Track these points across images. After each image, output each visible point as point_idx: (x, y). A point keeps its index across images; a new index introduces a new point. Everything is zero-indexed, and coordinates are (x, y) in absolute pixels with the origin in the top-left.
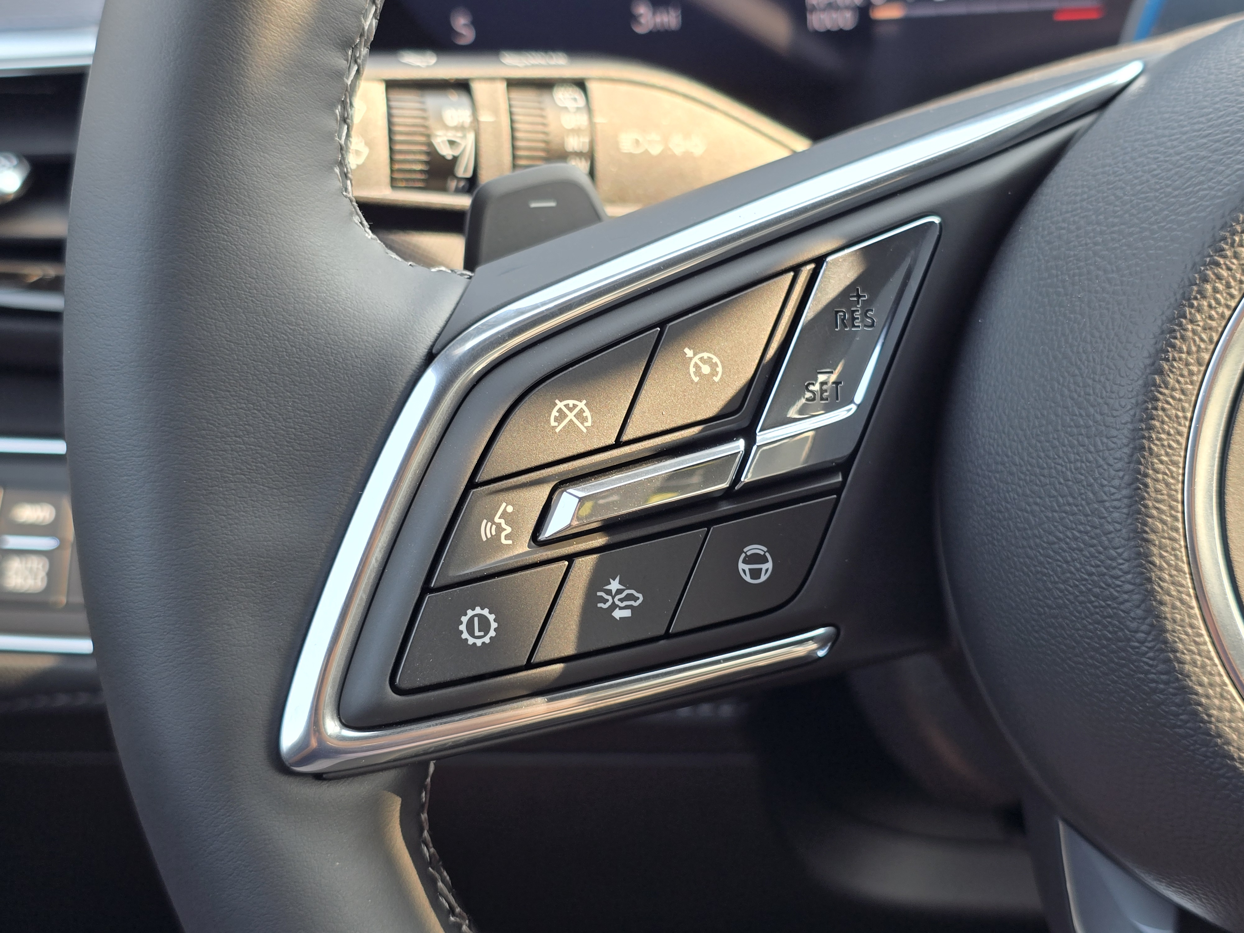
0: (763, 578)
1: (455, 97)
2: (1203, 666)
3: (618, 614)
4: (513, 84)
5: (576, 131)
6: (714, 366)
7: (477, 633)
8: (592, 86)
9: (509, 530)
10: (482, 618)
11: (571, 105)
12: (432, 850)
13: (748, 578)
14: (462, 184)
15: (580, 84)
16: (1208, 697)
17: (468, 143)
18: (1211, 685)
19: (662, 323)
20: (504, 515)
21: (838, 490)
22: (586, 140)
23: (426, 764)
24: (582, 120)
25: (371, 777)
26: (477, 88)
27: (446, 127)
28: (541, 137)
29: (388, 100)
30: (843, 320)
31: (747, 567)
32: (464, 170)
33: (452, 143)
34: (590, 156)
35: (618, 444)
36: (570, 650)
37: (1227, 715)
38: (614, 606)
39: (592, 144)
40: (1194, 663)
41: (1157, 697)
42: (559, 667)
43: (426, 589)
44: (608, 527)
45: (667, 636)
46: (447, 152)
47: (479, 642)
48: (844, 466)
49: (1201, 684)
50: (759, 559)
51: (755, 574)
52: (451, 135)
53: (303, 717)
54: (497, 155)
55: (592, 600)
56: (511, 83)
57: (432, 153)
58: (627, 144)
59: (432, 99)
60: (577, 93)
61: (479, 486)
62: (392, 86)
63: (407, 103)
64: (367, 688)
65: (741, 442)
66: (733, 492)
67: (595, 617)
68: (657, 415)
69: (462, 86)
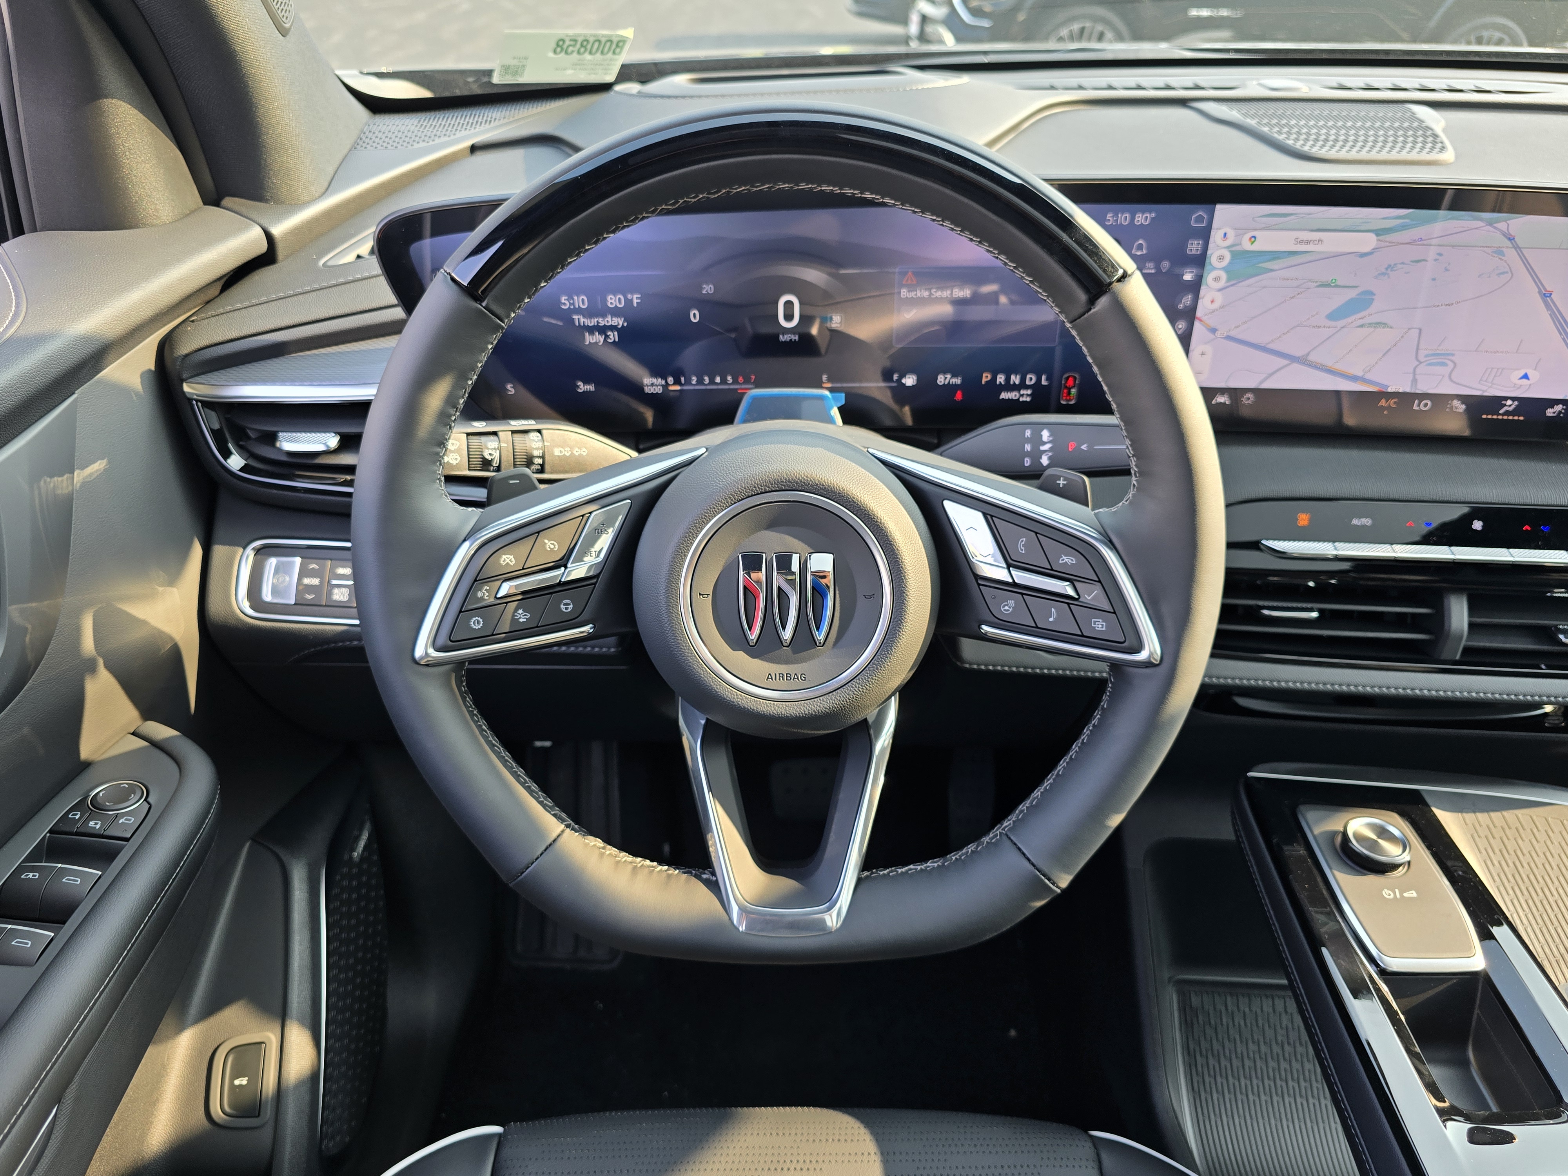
0: (569, 610)
1: (492, 438)
2: (684, 641)
3: (521, 620)
4: (514, 432)
5: (537, 449)
6: (554, 545)
7: (476, 625)
8: (544, 432)
9: (487, 594)
10: (478, 620)
11: (536, 439)
12: (466, 689)
13: (564, 610)
14: (495, 468)
15: (539, 431)
16: (685, 649)
17: (496, 455)
18: (686, 646)
19: (538, 532)
20: (486, 590)
21: (595, 584)
22: (541, 451)
23: (464, 662)
24: (540, 444)
25: (445, 666)
26: (500, 434)
27: (488, 449)
28: (525, 451)
29: (467, 440)
30: (598, 532)
31: (564, 607)
32: (495, 463)
33: (490, 454)
34: (543, 457)
35: (523, 569)
36: (507, 630)
37: (690, 655)
38: (520, 618)
39: (544, 453)
40: (681, 640)
41: (672, 649)
42: (504, 635)
43: (461, 612)
44: (523, 593)
45: (537, 627)
46: (489, 458)
47: (477, 628)
48: (597, 576)
49: (683, 646)
50: (569, 604)
51: (566, 609)
52: (490, 452)
53: (422, 648)
54: (508, 458)
55: (514, 616)
56: (513, 432)
57: (484, 458)
58: (557, 452)
59: (484, 439)
60: (538, 434)
61: (478, 580)
62: (468, 434)
63: (474, 440)
64: (442, 640)
65: (563, 569)
66: (560, 584)
67: (514, 621)
68: (536, 560)
69: (495, 433)
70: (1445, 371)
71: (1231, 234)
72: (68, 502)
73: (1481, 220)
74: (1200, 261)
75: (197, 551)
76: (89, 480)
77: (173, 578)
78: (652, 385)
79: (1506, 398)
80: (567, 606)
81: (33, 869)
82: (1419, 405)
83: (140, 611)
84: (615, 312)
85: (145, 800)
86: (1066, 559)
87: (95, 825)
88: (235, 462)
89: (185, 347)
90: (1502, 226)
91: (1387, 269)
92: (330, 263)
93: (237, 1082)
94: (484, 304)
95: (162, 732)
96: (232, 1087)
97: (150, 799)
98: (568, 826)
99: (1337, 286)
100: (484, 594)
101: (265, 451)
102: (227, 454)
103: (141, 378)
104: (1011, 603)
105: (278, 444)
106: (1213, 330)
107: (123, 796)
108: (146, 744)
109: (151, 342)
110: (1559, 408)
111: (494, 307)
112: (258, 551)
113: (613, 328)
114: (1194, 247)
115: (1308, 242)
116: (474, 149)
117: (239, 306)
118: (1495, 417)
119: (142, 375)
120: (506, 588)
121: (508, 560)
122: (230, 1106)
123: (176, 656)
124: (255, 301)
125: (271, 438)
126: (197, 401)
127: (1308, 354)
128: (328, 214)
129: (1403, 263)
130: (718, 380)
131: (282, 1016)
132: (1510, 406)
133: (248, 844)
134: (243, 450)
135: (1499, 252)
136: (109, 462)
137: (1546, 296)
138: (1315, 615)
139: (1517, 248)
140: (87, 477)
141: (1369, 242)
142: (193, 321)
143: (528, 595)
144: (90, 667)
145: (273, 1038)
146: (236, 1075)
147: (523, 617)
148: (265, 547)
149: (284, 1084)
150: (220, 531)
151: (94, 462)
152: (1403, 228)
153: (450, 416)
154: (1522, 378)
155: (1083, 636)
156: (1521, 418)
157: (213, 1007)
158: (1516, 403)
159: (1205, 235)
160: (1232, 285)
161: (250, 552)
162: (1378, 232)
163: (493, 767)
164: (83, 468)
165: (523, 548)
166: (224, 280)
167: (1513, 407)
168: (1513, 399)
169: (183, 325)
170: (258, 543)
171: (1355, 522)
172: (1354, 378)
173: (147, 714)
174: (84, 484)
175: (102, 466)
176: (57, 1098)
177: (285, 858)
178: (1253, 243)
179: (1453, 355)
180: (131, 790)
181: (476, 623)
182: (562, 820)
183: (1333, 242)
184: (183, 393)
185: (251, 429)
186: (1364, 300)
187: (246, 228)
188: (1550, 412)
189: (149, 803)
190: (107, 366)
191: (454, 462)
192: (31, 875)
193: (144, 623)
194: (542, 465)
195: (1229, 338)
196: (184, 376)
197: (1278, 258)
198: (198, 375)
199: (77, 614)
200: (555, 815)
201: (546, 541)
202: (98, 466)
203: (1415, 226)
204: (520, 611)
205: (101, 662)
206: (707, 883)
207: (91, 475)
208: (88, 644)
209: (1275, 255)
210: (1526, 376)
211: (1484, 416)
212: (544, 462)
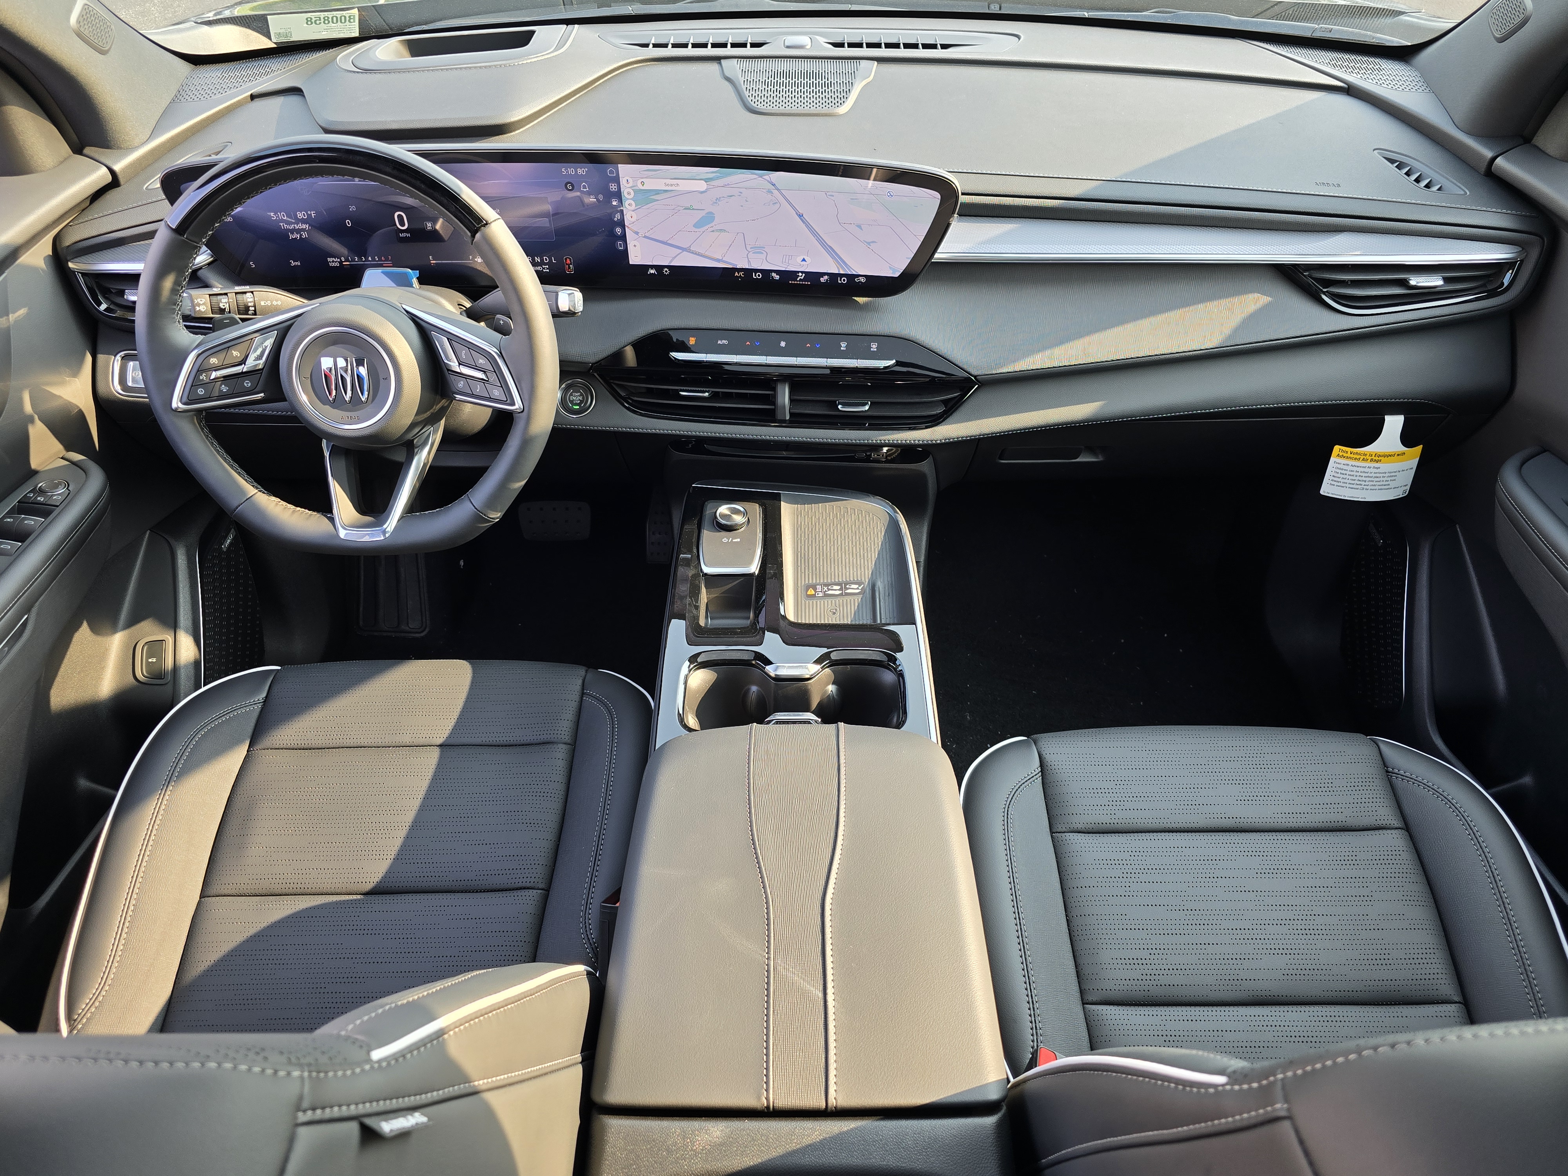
0: (249, 386)
1: (224, 296)
5: (251, 302)
6: (238, 353)
8: (254, 292)
9: (205, 378)
10: (202, 390)
11: (250, 296)
12: (205, 425)
13: (246, 386)
15: (252, 292)
17: (227, 306)
19: (229, 347)
20: (204, 375)
21: (261, 373)
22: (256, 303)
23: (199, 411)
24: (253, 299)
25: (190, 412)
26: (229, 294)
27: (222, 302)
28: (244, 303)
32: (224, 310)
33: (224, 306)
34: (255, 306)
35: (222, 365)
36: (217, 395)
41: (294, 405)
42: (216, 398)
43: (192, 386)
44: (224, 377)
45: (233, 394)
47: (202, 394)
48: (262, 369)
50: (249, 383)
52: (223, 304)
53: (176, 403)
54: (234, 307)
55: (220, 388)
56: (236, 293)
57: (220, 307)
58: (262, 303)
59: (219, 297)
60: (251, 294)
61: (200, 371)
62: (210, 295)
63: (214, 299)
64: (185, 399)
65: (243, 365)
66: (242, 373)
67: (221, 391)
68: (228, 361)
69: (226, 294)
70: (763, 256)
71: (630, 180)
72: (8, 330)
73: (756, 174)
74: (618, 195)
75: (89, 358)
76: (18, 319)
77: (76, 373)
78: (333, 262)
79: (798, 272)
80: (247, 384)
81: (9, 518)
82: (755, 276)
83: (56, 391)
84: (303, 221)
85: (67, 488)
86: (481, 361)
87: (41, 499)
88: (103, 307)
89: (68, 241)
90: (766, 177)
91: (716, 200)
92: (149, 188)
93: (150, 660)
94: (185, 236)
95: (77, 457)
96: (148, 663)
97: (69, 488)
98: (260, 491)
99: (693, 209)
100: (203, 377)
101: (118, 300)
102: (99, 304)
103: (44, 260)
104: (462, 382)
105: (125, 297)
106: (637, 233)
107: (56, 486)
108: (68, 463)
109: (48, 239)
110: (826, 277)
111: (190, 238)
112: (123, 358)
113: (304, 230)
114: (613, 187)
115: (672, 185)
116: (253, 97)
117: (96, 216)
118: (796, 282)
119: (44, 259)
120: (214, 375)
121: (214, 361)
122: (147, 672)
123: (81, 416)
124: (106, 213)
125: (122, 293)
126: (78, 272)
127: (690, 246)
128: (152, 152)
129: (723, 197)
130: (370, 259)
131: (174, 626)
132: (801, 276)
133: (148, 533)
134: (107, 299)
135: (770, 192)
136: (29, 309)
137: (800, 216)
138: (707, 394)
139: (778, 189)
140: (17, 318)
141: (702, 186)
142: (71, 226)
143: (226, 378)
144: (31, 420)
145: (170, 639)
146: (149, 657)
147: (224, 389)
148: (126, 355)
149: (177, 663)
150: (100, 347)
151: (20, 309)
152: (718, 178)
153: (178, 291)
154: (802, 261)
155: (490, 398)
156: (809, 283)
157: (134, 620)
158: (804, 275)
159: (617, 180)
160: (639, 208)
161: (118, 357)
162: (707, 180)
163: (219, 461)
164: (14, 313)
165: (222, 355)
166: (90, 199)
167: (803, 277)
168: (802, 272)
169: (66, 228)
170: (122, 354)
171: (719, 342)
172: (718, 260)
173: (68, 448)
174: (16, 322)
175: (25, 311)
176: (27, 609)
177: (172, 541)
178: (643, 185)
179: (764, 248)
180: (60, 484)
181: (201, 392)
182: (257, 488)
183: (685, 186)
184: (69, 268)
185: (112, 288)
186: (709, 218)
187: (98, 169)
188: (822, 280)
189: (69, 490)
190: (22, 256)
191: (203, 310)
192: (9, 520)
193: (60, 397)
194: (255, 311)
195: (645, 237)
196: (68, 258)
197: (658, 194)
198: (76, 258)
199: (21, 390)
200: (253, 486)
201: (233, 352)
202: (22, 312)
203: (722, 177)
204: (223, 386)
205: (36, 417)
206: (329, 519)
207: (19, 316)
208: (28, 408)
209: (657, 192)
210: (804, 260)
211: (790, 282)
212: (255, 309)
